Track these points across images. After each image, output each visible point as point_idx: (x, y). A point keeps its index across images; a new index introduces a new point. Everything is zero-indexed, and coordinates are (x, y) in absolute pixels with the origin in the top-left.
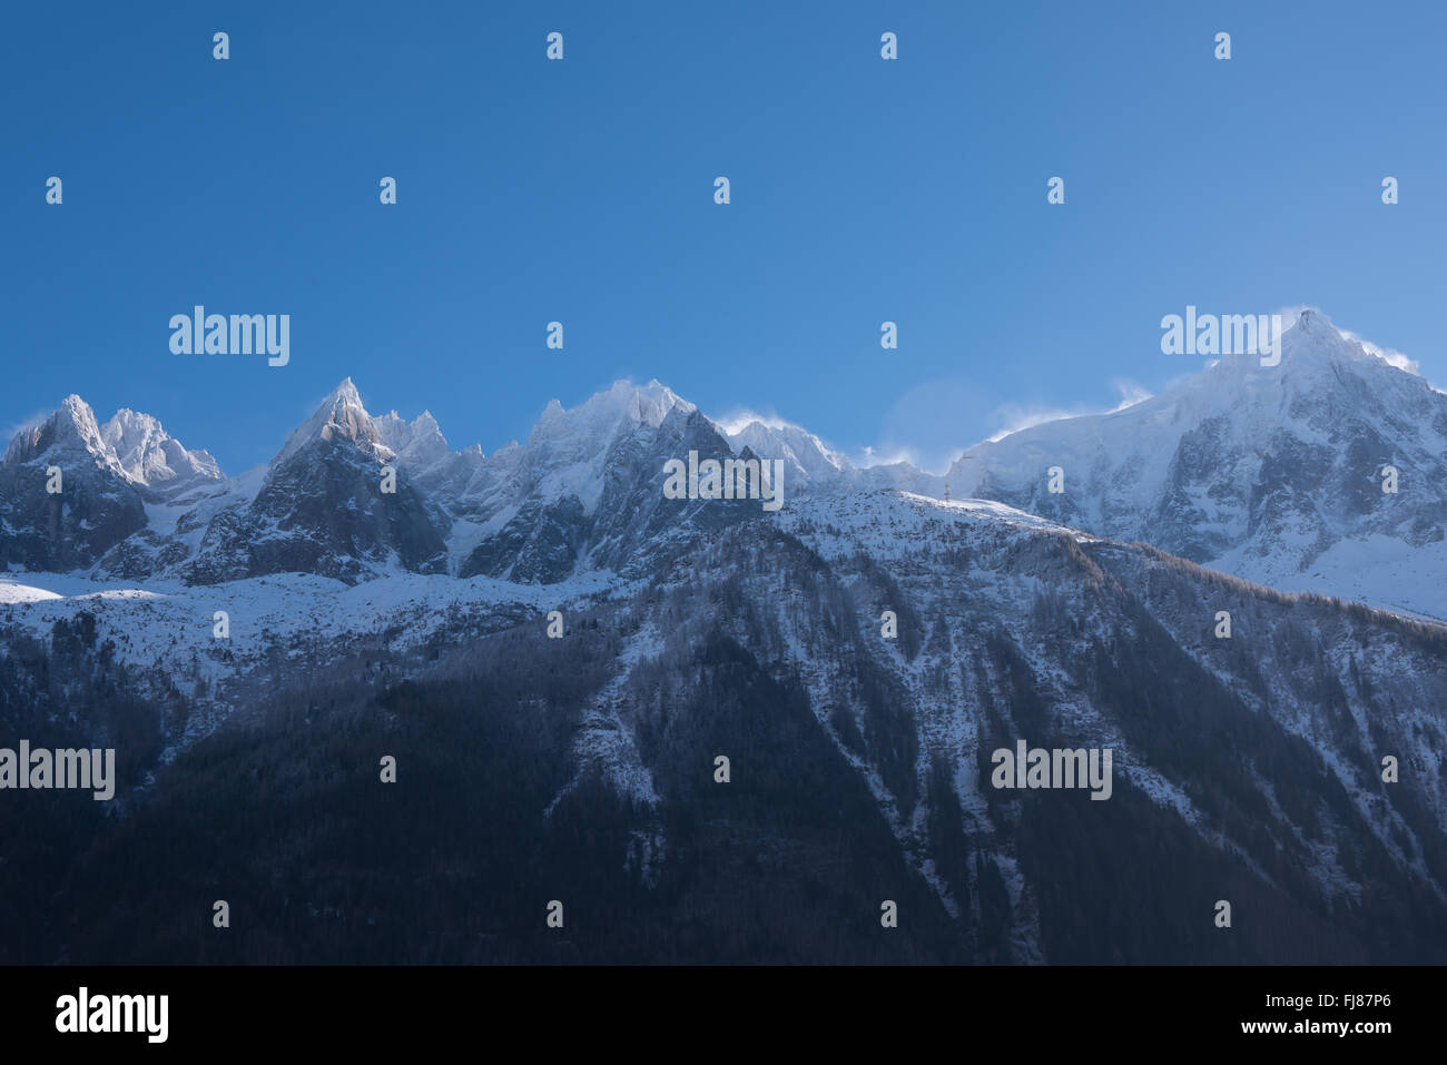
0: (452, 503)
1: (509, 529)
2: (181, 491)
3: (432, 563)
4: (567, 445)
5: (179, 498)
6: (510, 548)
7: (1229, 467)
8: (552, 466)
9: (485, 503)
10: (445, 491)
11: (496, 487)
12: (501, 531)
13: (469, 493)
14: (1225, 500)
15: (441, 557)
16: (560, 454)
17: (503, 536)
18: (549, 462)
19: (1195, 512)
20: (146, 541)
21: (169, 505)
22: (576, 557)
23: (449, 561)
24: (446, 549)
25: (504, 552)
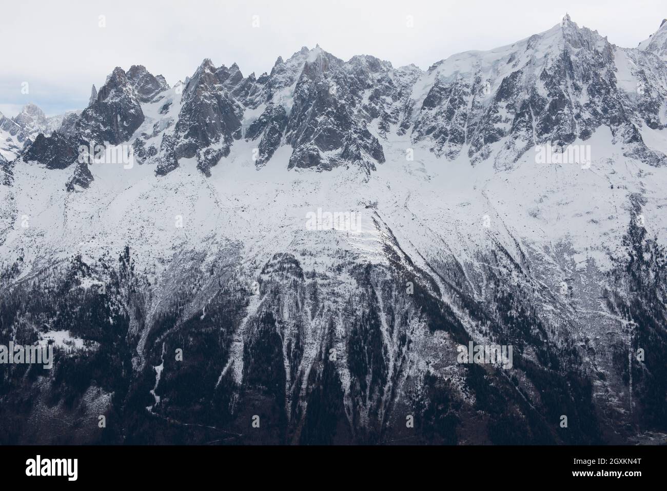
0: (244, 102)
1: (262, 117)
2: (154, 96)
3: (237, 132)
4: (283, 78)
5: (154, 100)
6: (262, 126)
7: (516, 96)
8: (278, 87)
9: (255, 101)
10: (241, 96)
11: (259, 93)
12: (259, 118)
13: (250, 96)
14: (511, 111)
15: (240, 129)
16: (280, 83)
17: (260, 120)
18: (277, 86)
19: (498, 117)
20: (144, 138)
21: (151, 103)
22: (282, 136)
23: (242, 130)
24: (241, 125)
25: (260, 128)
